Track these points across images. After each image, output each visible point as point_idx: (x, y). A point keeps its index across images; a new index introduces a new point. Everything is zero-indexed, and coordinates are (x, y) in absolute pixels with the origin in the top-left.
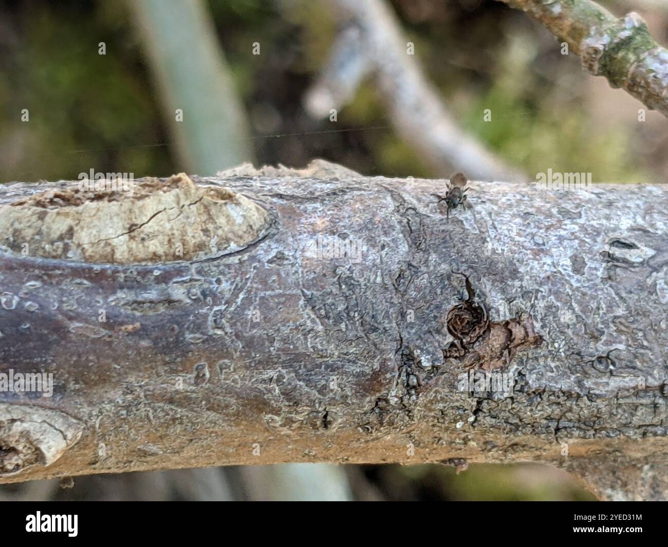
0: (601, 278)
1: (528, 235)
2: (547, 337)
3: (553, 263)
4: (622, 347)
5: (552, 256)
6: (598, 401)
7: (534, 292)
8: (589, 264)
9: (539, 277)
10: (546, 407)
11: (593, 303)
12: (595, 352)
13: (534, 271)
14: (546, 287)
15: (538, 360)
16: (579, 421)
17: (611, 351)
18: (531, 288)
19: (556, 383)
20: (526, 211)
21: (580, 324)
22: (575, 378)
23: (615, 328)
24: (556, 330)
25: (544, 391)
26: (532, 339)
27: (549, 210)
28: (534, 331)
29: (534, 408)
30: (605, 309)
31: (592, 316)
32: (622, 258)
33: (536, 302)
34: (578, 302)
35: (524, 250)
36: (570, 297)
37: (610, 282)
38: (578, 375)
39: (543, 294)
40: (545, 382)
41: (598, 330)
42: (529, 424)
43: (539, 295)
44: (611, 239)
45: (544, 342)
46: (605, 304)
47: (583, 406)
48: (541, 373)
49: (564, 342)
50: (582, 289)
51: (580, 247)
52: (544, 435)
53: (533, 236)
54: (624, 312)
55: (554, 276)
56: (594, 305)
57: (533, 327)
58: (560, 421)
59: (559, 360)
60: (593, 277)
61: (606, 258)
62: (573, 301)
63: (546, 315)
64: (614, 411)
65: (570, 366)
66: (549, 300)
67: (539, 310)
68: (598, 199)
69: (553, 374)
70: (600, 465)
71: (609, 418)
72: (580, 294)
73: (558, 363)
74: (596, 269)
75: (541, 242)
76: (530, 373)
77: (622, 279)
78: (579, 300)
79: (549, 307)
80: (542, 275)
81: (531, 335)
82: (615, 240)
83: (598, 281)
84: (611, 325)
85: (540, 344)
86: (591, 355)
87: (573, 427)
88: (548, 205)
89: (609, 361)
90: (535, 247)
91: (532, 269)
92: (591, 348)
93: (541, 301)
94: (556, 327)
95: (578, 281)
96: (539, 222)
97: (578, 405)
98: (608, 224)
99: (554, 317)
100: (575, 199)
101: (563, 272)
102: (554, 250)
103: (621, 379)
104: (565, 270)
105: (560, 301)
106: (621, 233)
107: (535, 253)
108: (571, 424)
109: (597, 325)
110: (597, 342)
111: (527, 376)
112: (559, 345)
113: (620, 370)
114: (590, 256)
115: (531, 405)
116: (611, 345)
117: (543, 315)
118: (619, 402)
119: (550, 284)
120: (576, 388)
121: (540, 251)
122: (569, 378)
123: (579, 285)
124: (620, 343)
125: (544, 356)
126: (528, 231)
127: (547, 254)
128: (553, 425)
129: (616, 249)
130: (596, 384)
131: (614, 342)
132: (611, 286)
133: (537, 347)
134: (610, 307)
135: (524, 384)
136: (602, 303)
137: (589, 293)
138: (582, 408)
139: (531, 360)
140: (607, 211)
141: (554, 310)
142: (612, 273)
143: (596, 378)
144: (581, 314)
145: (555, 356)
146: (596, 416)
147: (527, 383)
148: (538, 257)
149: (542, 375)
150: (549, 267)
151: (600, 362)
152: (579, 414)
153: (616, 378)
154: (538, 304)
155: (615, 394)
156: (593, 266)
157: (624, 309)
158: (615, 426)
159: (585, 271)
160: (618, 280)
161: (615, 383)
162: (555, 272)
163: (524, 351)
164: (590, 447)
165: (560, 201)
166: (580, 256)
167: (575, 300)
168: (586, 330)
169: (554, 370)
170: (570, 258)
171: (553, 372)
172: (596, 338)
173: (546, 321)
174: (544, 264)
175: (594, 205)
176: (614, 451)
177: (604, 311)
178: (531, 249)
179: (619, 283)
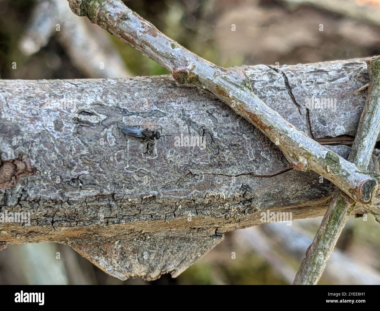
0: (73, 133)
1: (28, 109)
2: (39, 168)
3: (43, 125)
4: (86, 172)
5: (42, 121)
6: (74, 204)
7: (31, 142)
8: (65, 125)
9: (34, 134)
10: (44, 209)
11: (68, 148)
12: (70, 176)
13: (31, 130)
14: (38, 139)
15: (35, 182)
16: (66, 217)
17: (80, 175)
18: (29, 140)
19: (47, 195)
20: (29, 96)
21: (60, 160)
22: (59, 192)
23: (82, 162)
24: (45, 164)
25: (40, 200)
26: (31, 170)
27: (44, 95)
28: (31, 165)
29: (35, 210)
30: (75, 151)
31: (68, 155)
32: (86, 121)
33: (32, 148)
34: (58, 147)
35: (25, 118)
36: (53, 145)
37: (78, 135)
38: (61, 190)
39: (37, 143)
40: (40, 195)
41: (71, 163)
42: (35, 219)
43: (34, 144)
44: (80, 110)
45: (37, 171)
46: (76, 148)
47: (66, 208)
48: (37, 189)
49: (50, 171)
50: (61, 140)
51: (60, 115)
52: (45, 226)
53: (31, 109)
54: (87, 152)
55: (43, 133)
56: (68, 149)
57: (30, 163)
58: (54, 217)
59: (48, 181)
60: (67, 133)
61: (76, 121)
62: (55, 147)
63: (38, 156)
64: (86, 210)
65: (56, 185)
66: (40, 147)
67: (34, 152)
68: (76, 87)
69: (45, 190)
70: (89, 242)
71: (84, 215)
72: (60, 143)
73: (48, 183)
74: (70, 128)
75: (36, 113)
76: (30, 190)
77: (86, 133)
78: (59, 146)
79: (40, 151)
80: (36, 133)
81: (29, 167)
82: (82, 111)
83: (71, 135)
84: (79, 160)
85: (35, 173)
86: (68, 178)
87: (63, 220)
88: (44, 92)
89: (79, 181)
90: (32, 116)
91: (29, 129)
92: (68, 174)
93: (35, 147)
94: (45, 162)
95: (58, 135)
96: (36, 102)
97: (63, 207)
98: (79, 102)
99: (43, 157)
100: (62, 88)
101: (49, 130)
102: (43, 118)
103: (87, 191)
104: (50, 129)
105: (47, 147)
106: (86, 107)
107: (32, 120)
108: (61, 219)
109: (71, 160)
110: (71, 170)
111: (28, 191)
112: (47, 173)
113: (86, 186)
114: (66, 120)
115: (33, 208)
116: (80, 172)
117: (37, 155)
118: (88, 205)
119: (40, 138)
120: (60, 198)
121: (35, 118)
122: (55, 191)
123: (59, 137)
124: (86, 170)
125: (38, 179)
126: (29, 107)
127: (39, 120)
128: (49, 220)
129: (82, 116)
130: (72, 194)
131: (82, 170)
132: (79, 137)
133: (33, 174)
134: (78, 150)
135: (26, 196)
136: (73, 148)
137: (65, 142)
138: (65, 209)
139: (30, 182)
140: (80, 94)
141: (43, 152)
142: (80, 130)
143: (72, 191)
144: (60, 154)
145: (45, 179)
146: (75, 214)
147: (28, 196)
148: (33, 122)
149: (38, 190)
150: (40, 128)
151: (74, 182)
152: (64, 213)
153: (84, 191)
154: (33, 149)
155: (84, 200)
156: (68, 126)
157: (87, 151)
158: (88, 219)
159: (63, 129)
160: (83, 134)
161: (83, 194)
162: (44, 131)
163: (25, 177)
164: (78, 232)
165: (52, 89)
166: (60, 120)
167: (56, 146)
168: (64, 163)
169: (46, 187)
170: (54, 122)
171: (45, 188)
172: (70, 168)
173: (39, 159)
174: (37, 126)
175: (73, 91)
176: (94, 234)
177: (75, 152)
178: (29, 118)
179: (84, 135)
